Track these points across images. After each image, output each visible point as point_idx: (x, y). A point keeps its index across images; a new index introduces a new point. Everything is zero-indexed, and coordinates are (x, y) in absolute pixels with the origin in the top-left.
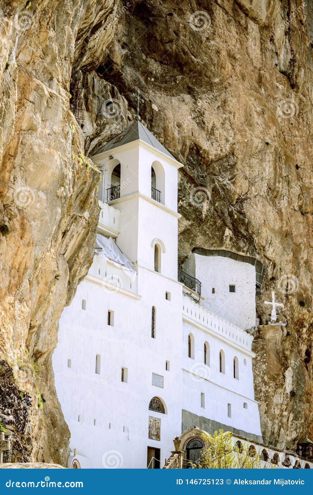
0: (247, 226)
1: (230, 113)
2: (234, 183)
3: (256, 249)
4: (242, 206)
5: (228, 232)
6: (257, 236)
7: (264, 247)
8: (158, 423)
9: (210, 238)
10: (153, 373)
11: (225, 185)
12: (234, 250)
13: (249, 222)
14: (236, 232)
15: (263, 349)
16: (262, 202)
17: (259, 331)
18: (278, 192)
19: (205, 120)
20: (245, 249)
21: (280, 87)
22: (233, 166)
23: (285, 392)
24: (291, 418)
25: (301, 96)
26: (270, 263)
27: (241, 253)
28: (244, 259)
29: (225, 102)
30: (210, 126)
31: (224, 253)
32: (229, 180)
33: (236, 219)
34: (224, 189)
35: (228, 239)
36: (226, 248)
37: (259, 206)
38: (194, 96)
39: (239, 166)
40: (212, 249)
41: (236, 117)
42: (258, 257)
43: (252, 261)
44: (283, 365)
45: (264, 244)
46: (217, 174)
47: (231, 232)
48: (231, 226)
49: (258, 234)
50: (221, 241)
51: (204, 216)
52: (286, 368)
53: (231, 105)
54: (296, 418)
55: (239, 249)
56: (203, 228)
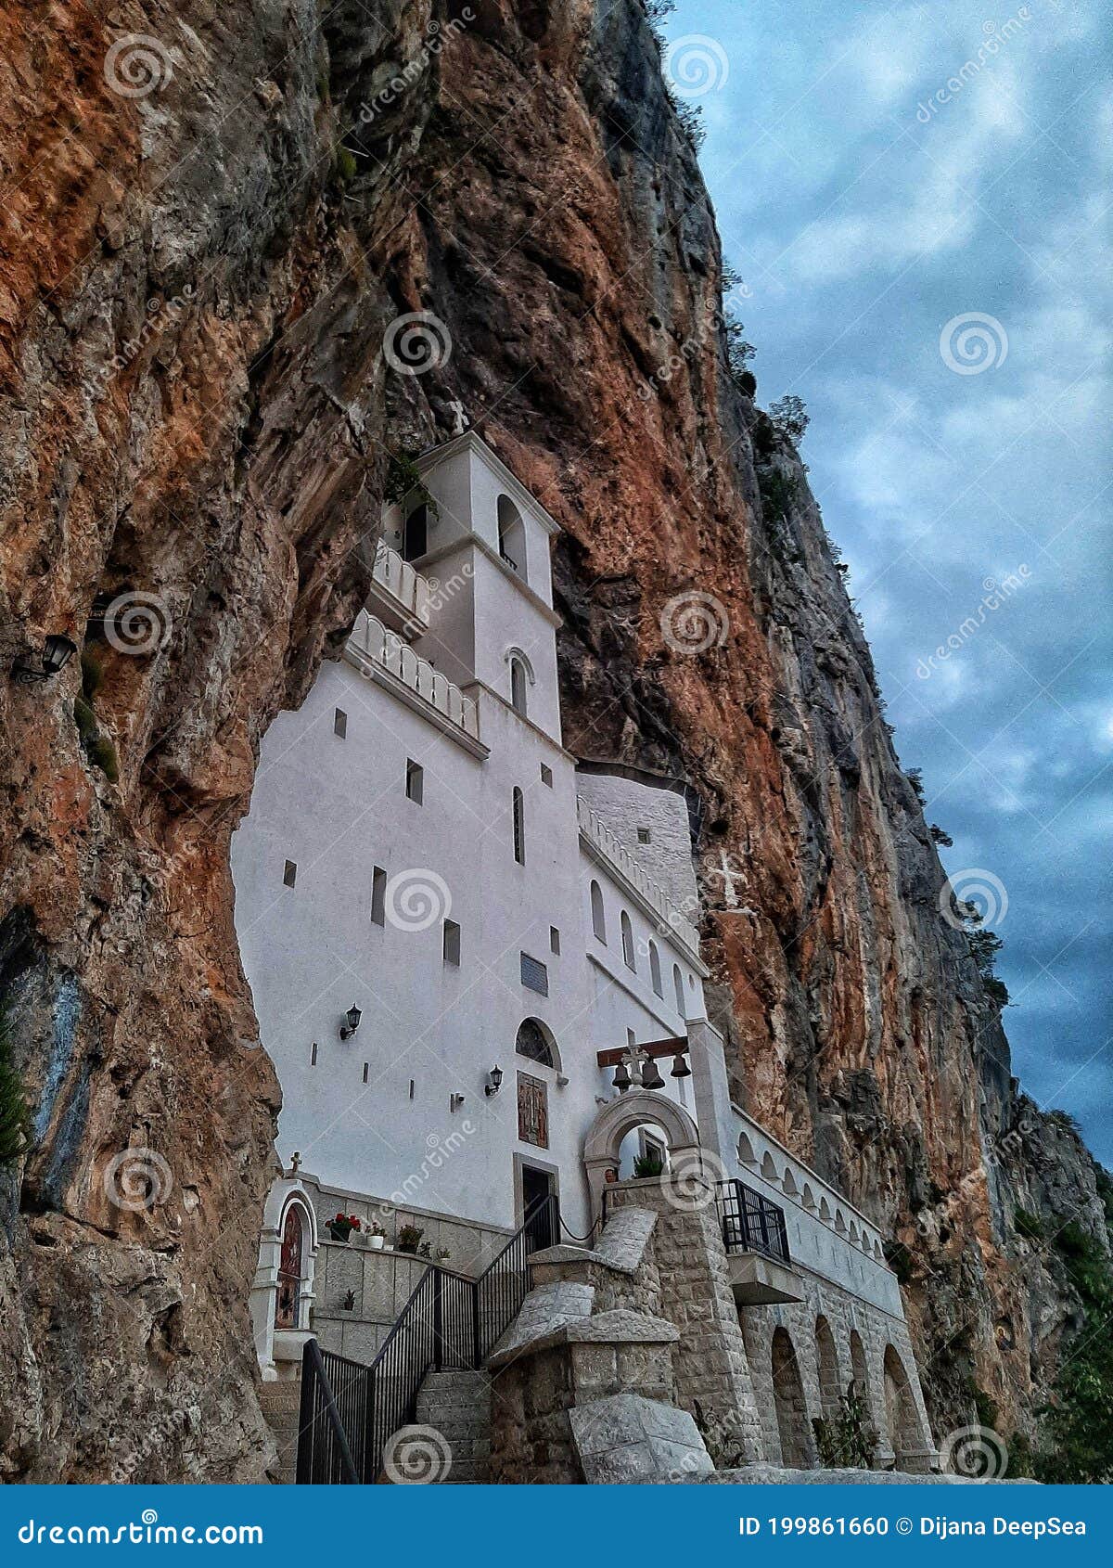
0: (668, 713)
1: (626, 507)
2: (639, 630)
3: (685, 764)
4: (657, 674)
5: (630, 726)
6: (686, 736)
7: (701, 759)
8: (540, 1094)
9: (594, 734)
10: (522, 954)
11: (624, 629)
12: (641, 766)
13: (673, 705)
14: (645, 727)
15: (720, 958)
16: (690, 676)
17: (709, 920)
18: (713, 668)
19: (583, 499)
20: (664, 762)
21: (699, 504)
22: (636, 599)
23: (776, 1060)
24: (789, 1123)
25: (732, 534)
26: (712, 794)
27: (657, 772)
28: (661, 783)
29: (614, 485)
30: (593, 514)
31: (621, 771)
32: (630, 622)
33: (646, 699)
34: (622, 636)
35: (631, 741)
36: (626, 759)
37: (687, 681)
38: (560, 454)
39: (645, 602)
40: (599, 760)
41: (636, 516)
42: (688, 779)
43: (679, 787)
44: (763, 997)
45: (701, 754)
46: (609, 605)
47: (636, 727)
48: (636, 713)
49: (690, 733)
50: (617, 746)
51: (585, 684)
52: (771, 1006)
53: (627, 493)
54: (796, 1124)
55: (651, 763)
56: (581, 713)
